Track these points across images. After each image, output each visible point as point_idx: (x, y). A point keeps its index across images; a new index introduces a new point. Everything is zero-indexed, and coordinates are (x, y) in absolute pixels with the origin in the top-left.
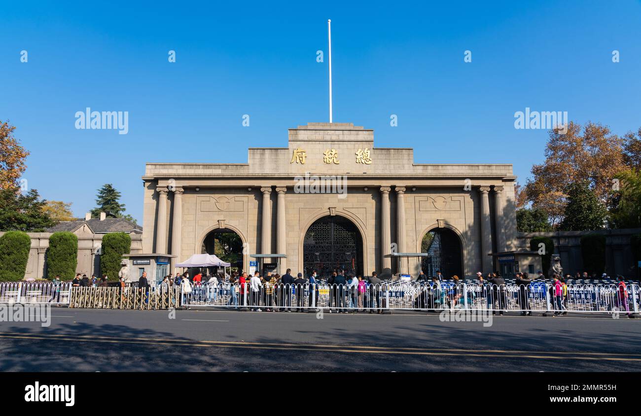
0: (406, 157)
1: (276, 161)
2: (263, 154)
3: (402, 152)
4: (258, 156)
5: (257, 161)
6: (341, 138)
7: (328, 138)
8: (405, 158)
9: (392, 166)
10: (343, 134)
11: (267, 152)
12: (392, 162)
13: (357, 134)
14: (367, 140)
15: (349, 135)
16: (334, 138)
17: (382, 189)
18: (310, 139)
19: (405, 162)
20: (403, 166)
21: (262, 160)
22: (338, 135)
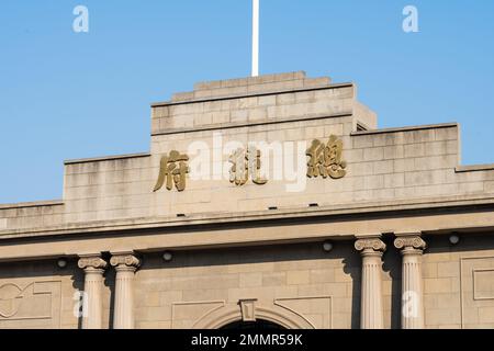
0: (437, 149)
1: (122, 190)
2: (94, 174)
3: (427, 135)
4: (83, 180)
5: (82, 193)
6: (272, 116)
7: (240, 118)
8: (436, 153)
9: (400, 180)
10: (277, 104)
11: (104, 167)
12: (400, 165)
13: (312, 101)
14: (335, 112)
15: (291, 104)
16: (256, 116)
17: (358, 245)
18: (199, 124)
19: (436, 163)
20: (430, 176)
21: (92, 187)
22: (265, 108)
